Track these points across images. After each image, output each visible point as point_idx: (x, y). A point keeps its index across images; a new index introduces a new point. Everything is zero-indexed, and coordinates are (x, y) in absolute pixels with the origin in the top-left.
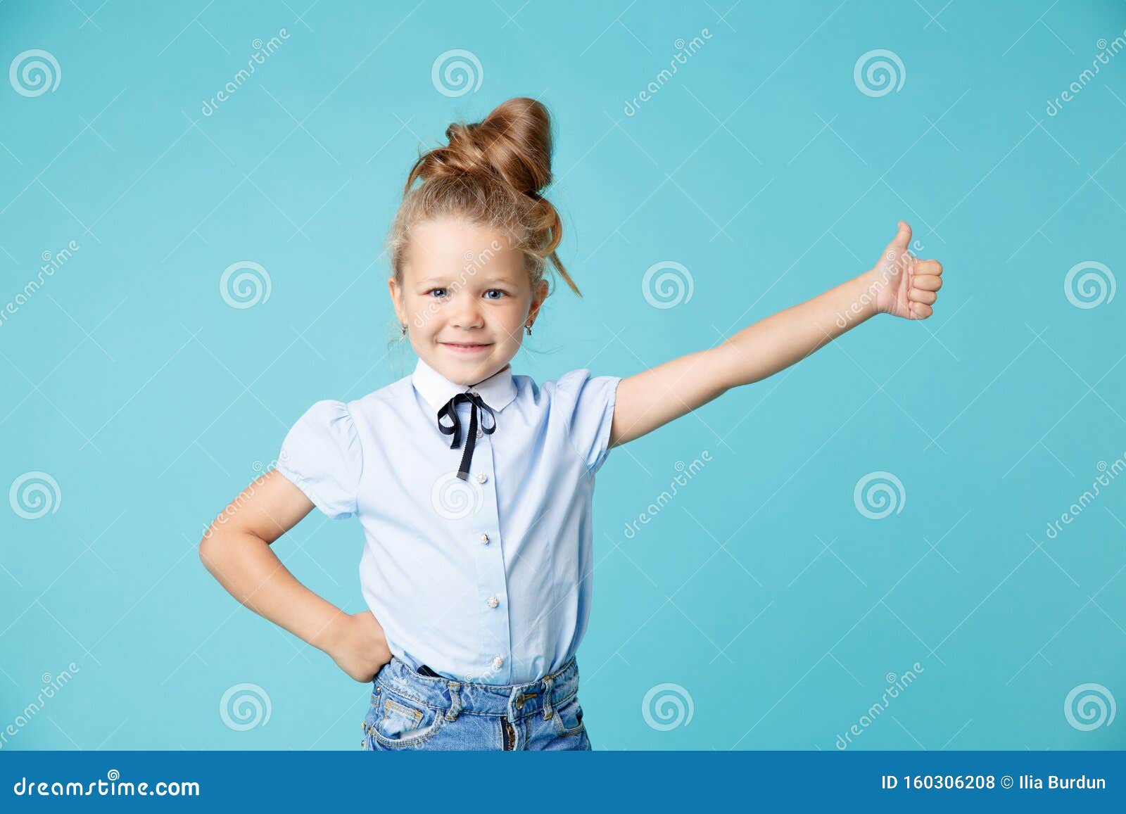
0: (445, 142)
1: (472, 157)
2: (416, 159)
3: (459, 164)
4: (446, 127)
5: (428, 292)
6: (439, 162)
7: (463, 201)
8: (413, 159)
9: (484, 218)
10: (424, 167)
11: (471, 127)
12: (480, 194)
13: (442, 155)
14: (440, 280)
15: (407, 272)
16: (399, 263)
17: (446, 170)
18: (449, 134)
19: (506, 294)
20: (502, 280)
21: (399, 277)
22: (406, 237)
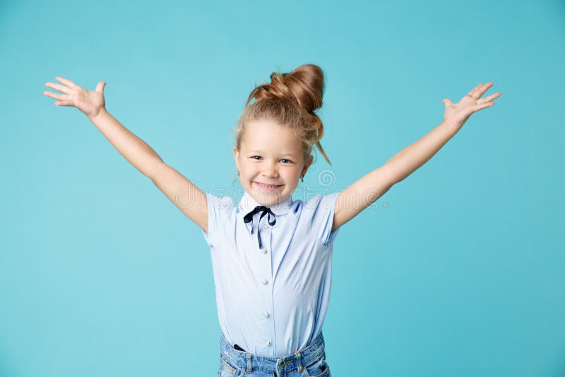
0: (269, 81)
1: (282, 90)
2: (253, 88)
3: (274, 93)
4: (270, 74)
5: (252, 157)
6: (264, 91)
7: (275, 113)
8: (252, 88)
9: (283, 122)
10: (257, 93)
11: (284, 75)
12: (283, 110)
13: (266, 88)
14: (258, 152)
15: (243, 145)
16: (239, 141)
17: (268, 95)
18: (271, 77)
19: (291, 162)
20: (289, 155)
21: (239, 147)
22: (243, 128)
